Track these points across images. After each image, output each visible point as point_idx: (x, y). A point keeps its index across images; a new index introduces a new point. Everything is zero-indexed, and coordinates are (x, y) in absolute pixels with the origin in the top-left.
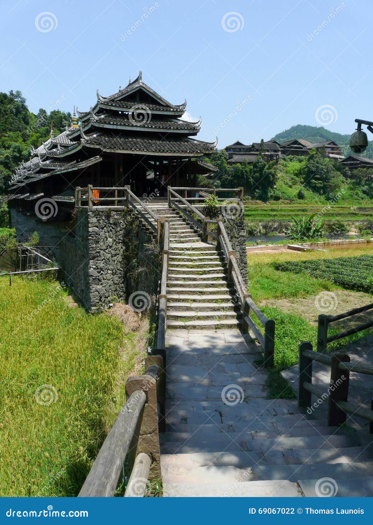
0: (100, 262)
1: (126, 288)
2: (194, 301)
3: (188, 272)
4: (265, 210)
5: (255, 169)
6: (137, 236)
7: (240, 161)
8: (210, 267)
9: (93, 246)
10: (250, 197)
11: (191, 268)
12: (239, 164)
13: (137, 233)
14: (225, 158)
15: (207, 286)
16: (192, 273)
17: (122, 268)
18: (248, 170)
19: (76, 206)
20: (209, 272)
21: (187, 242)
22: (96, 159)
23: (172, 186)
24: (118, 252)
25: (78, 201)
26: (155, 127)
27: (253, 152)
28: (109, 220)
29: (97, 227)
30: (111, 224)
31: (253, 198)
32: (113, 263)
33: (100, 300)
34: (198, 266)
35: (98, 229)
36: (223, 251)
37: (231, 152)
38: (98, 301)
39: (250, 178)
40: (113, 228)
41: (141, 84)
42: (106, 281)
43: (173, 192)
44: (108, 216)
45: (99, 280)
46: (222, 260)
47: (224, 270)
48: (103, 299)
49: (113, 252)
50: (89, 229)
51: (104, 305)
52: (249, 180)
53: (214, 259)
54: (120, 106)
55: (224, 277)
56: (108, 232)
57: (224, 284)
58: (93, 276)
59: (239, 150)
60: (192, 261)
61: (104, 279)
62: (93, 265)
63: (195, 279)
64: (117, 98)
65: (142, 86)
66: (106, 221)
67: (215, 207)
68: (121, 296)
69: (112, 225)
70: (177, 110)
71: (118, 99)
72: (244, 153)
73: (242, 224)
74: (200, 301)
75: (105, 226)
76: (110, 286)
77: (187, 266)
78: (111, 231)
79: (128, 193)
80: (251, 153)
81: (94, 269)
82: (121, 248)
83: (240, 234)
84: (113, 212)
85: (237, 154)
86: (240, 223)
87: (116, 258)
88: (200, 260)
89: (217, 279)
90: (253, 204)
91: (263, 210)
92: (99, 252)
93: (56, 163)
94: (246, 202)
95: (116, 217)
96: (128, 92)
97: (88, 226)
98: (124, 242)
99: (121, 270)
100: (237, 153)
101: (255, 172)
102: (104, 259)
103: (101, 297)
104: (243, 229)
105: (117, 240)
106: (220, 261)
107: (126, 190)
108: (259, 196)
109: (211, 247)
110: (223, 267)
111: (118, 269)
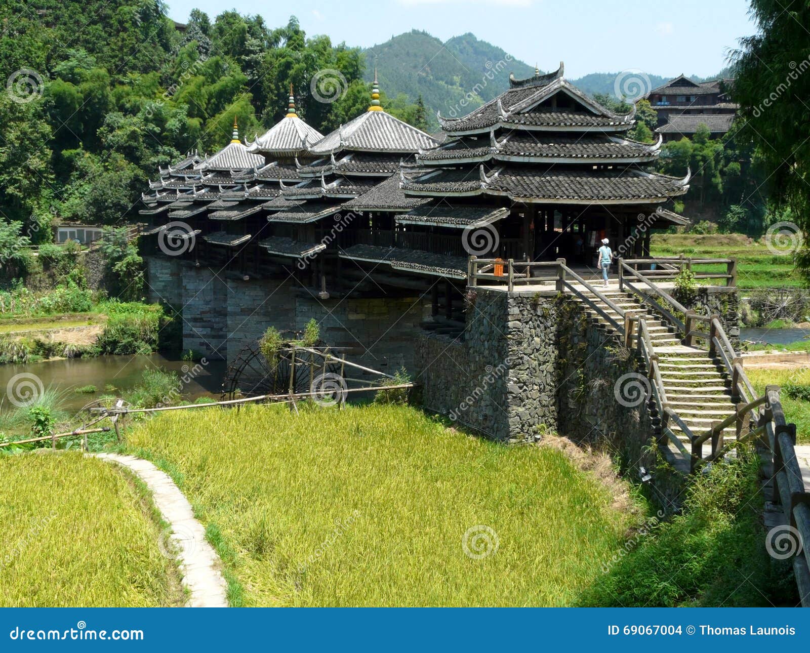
0: (522, 372)
1: (558, 413)
2: (694, 416)
3: (679, 383)
4: (757, 261)
5: (730, 152)
6: (585, 336)
7: (688, 130)
8: (705, 378)
9: (514, 349)
10: (715, 226)
11: (681, 379)
12: (685, 140)
13: (585, 331)
14: (648, 123)
15: (706, 400)
16: (684, 385)
17: (554, 382)
18: (711, 154)
19: (468, 286)
20: (705, 384)
21: (662, 345)
22: (503, 213)
23: (625, 258)
24: (548, 358)
25: (472, 278)
26: (588, 156)
27: (723, 105)
28: (535, 310)
29: (519, 320)
30: (539, 316)
31: (723, 227)
32: (541, 374)
33: (522, 430)
34: (689, 377)
35: (520, 324)
36: (719, 358)
37: (664, 105)
38: (519, 430)
39: (715, 176)
40: (541, 323)
41: (562, 83)
42: (531, 400)
43: (628, 268)
44: (535, 306)
45: (520, 399)
46: (720, 369)
47: (725, 382)
48: (526, 427)
49: (541, 358)
50: (509, 323)
51: (527, 436)
52: (713, 179)
53: (709, 368)
54: (531, 123)
55: (726, 391)
56: (535, 328)
57: (727, 399)
58: (513, 393)
59: (684, 100)
60: (679, 370)
61: (528, 398)
62: (513, 377)
63: (688, 393)
64: (525, 108)
65: (563, 86)
66: (532, 312)
67: (690, 290)
68: (551, 425)
69: (540, 318)
70: (620, 123)
71: (527, 110)
72: (699, 107)
73: (734, 317)
74: (701, 416)
75: (531, 320)
76: (536, 408)
77: (676, 377)
78: (538, 326)
79: (562, 269)
80: (717, 106)
81: (515, 382)
82: (552, 353)
83: (732, 333)
84: (541, 299)
85: (677, 112)
86: (730, 314)
87: (545, 366)
88: (691, 369)
89: (718, 392)
90: (721, 244)
91: (751, 260)
92: (522, 358)
93: (350, 187)
94: (704, 238)
95: (545, 306)
96: (542, 98)
97: (508, 318)
98: (557, 344)
99: (551, 386)
100: (680, 107)
101: (728, 160)
102: (528, 368)
103: (523, 426)
104: (735, 325)
105: (547, 341)
106: (718, 371)
107: (559, 266)
108: (737, 223)
109: (702, 353)
110: (723, 378)
111: (548, 384)
